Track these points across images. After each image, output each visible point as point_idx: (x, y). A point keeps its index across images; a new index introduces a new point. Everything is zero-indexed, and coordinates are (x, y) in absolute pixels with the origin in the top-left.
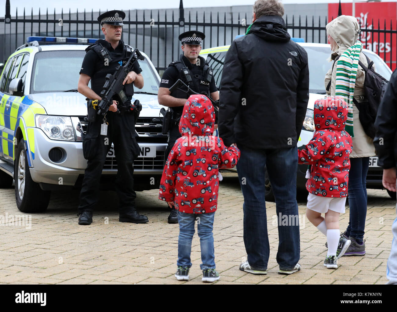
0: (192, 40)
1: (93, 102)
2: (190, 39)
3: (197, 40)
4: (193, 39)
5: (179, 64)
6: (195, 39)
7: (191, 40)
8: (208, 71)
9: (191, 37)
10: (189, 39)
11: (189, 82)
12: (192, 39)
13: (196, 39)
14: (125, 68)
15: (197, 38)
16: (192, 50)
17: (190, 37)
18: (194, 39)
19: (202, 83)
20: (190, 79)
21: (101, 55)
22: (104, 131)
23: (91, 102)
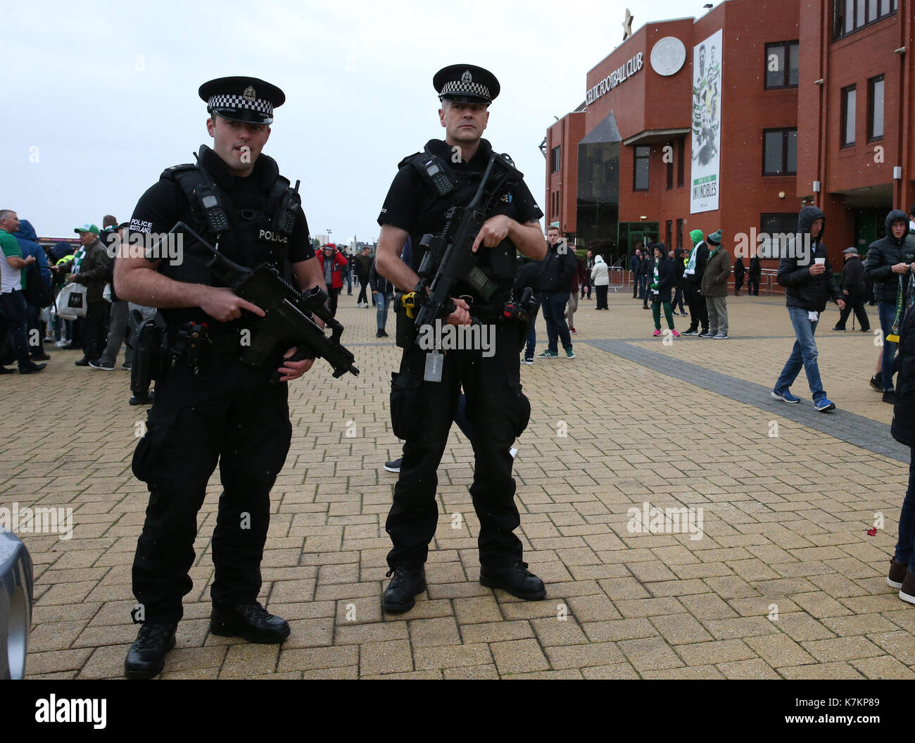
0: (240, 106)
1: (405, 297)
2: (234, 101)
3: (256, 108)
4: (244, 102)
5: (190, 173)
6: (250, 103)
7: (237, 105)
8: (285, 200)
9: (237, 98)
10: (231, 101)
11: (219, 232)
12: (240, 102)
13: (253, 104)
14: (471, 210)
15: (260, 101)
16: (238, 137)
17: (234, 97)
18: (247, 102)
19: (263, 237)
20: (220, 223)
21: (427, 175)
22: (434, 371)
23: (401, 298)
